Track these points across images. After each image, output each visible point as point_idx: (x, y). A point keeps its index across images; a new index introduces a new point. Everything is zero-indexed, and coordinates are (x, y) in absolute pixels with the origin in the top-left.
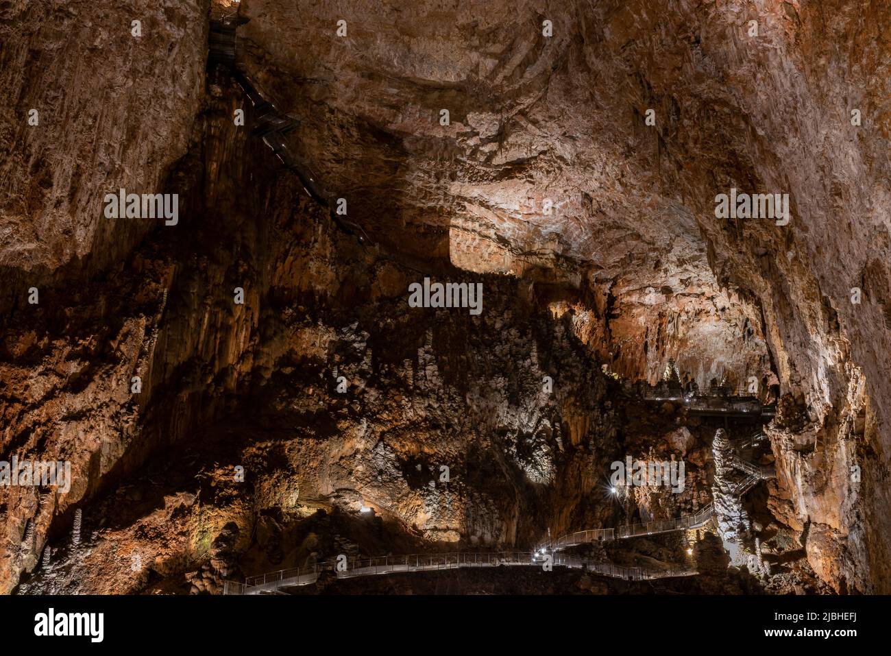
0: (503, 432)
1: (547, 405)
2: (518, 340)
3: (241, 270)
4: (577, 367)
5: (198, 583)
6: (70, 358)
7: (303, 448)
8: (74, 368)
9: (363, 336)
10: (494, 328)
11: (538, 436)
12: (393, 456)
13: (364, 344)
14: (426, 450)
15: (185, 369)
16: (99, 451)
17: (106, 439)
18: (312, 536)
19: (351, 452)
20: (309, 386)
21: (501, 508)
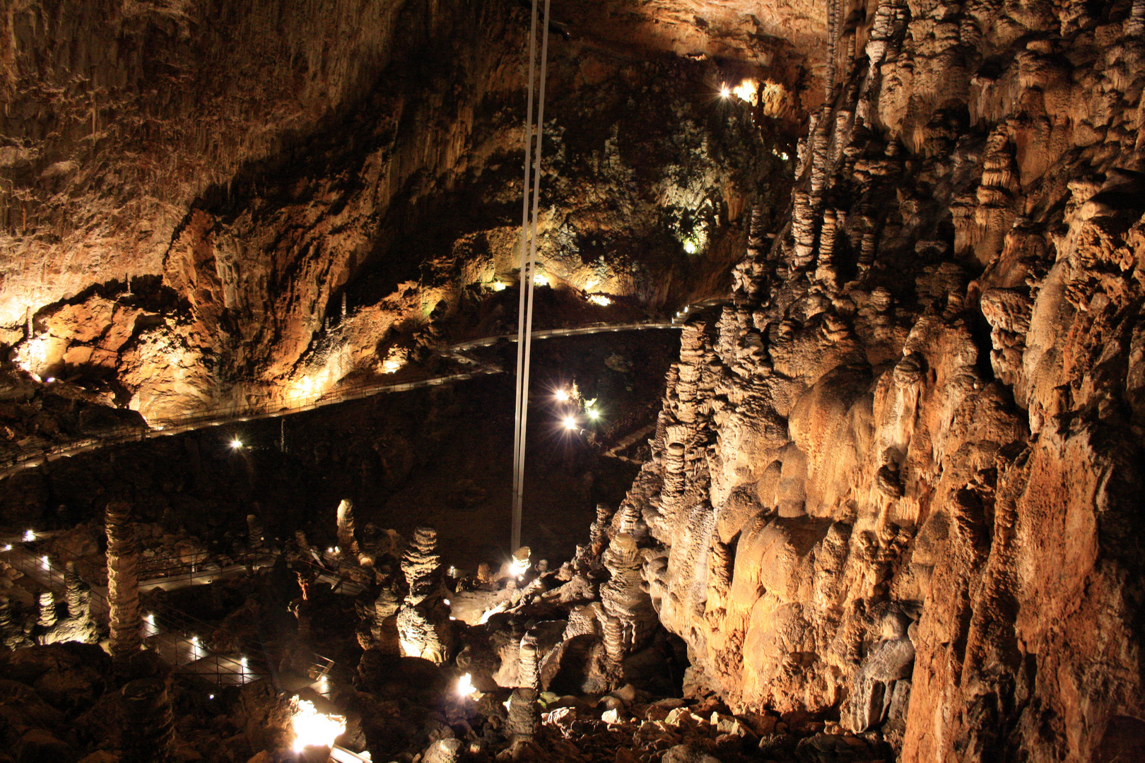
0: (671, 208)
1: (712, 187)
2: (692, 131)
3: (456, 93)
4: (741, 155)
5: (420, 341)
6: (331, 190)
7: (501, 234)
8: (334, 196)
9: (560, 130)
10: (676, 116)
11: (700, 214)
12: (574, 234)
13: (560, 138)
14: (603, 227)
15: (414, 179)
16: (356, 250)
17: (358, 241)
18: (500, 307)
19: (542, 232)
20: (510, 180)
21: (656, 277)
